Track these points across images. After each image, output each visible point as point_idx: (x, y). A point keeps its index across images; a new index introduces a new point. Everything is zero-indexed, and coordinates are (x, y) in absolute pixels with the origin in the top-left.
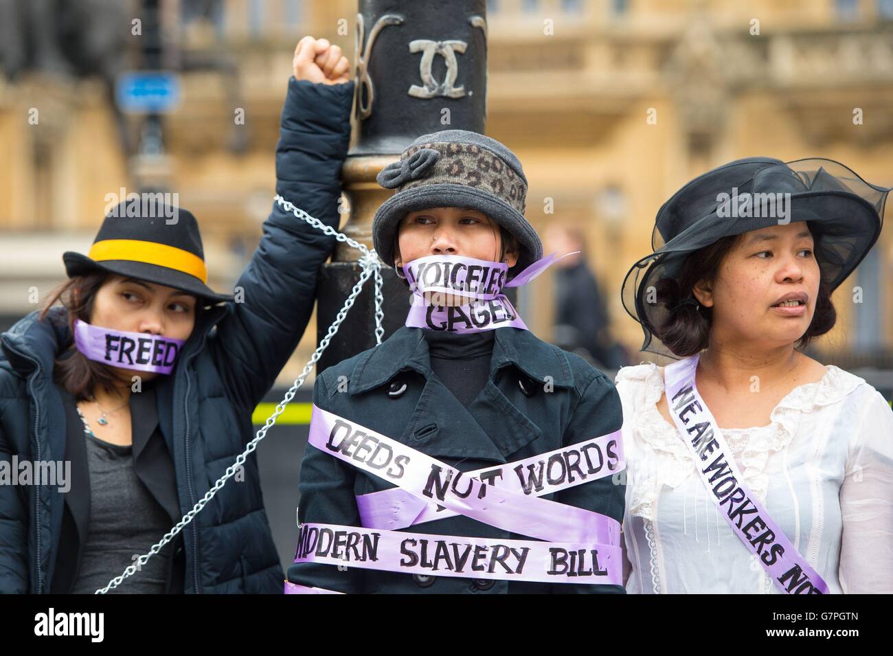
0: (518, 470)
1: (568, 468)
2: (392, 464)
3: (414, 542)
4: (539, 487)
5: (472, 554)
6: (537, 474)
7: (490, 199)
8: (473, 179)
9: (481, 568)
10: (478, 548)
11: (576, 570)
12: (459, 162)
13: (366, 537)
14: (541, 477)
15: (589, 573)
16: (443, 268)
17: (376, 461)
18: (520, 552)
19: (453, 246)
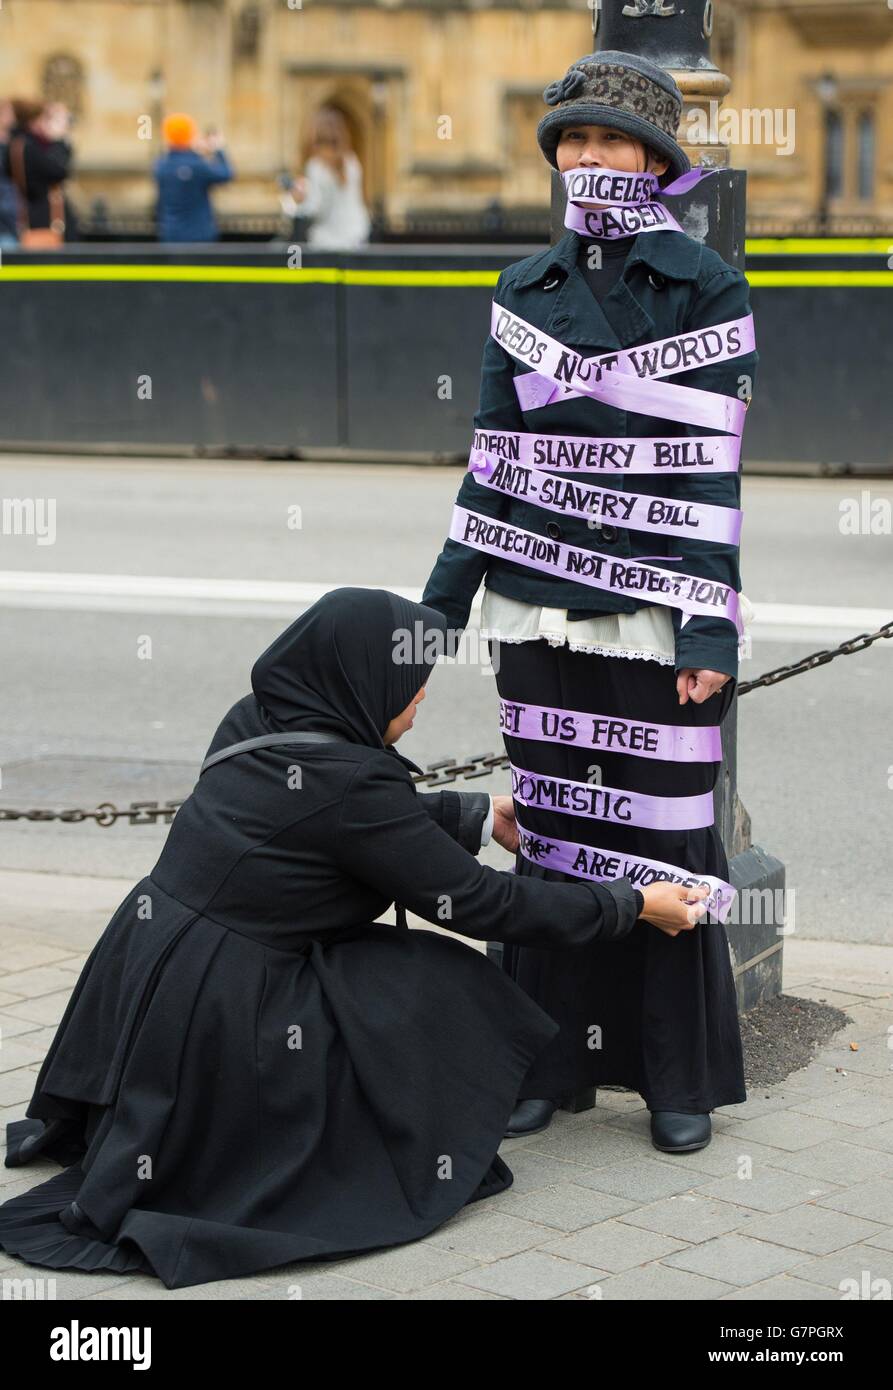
0: (632, 356)
1: (682, 354)
2: (535, 351)
3: (542, 442)
4: (653, 371)
5: (585, 452)
6: (651, 360)
7: (627, 117)
8: (616, 99)
9: (594, 464)
10: (590, 447)
11: (680, 461)
12: (605, 83)
13: (510, 439)
14: (655, 362)
15: (693, 464)
16: (588, 179)
17: (523, 349)
18: (627, 449)
19: (598, 161)
